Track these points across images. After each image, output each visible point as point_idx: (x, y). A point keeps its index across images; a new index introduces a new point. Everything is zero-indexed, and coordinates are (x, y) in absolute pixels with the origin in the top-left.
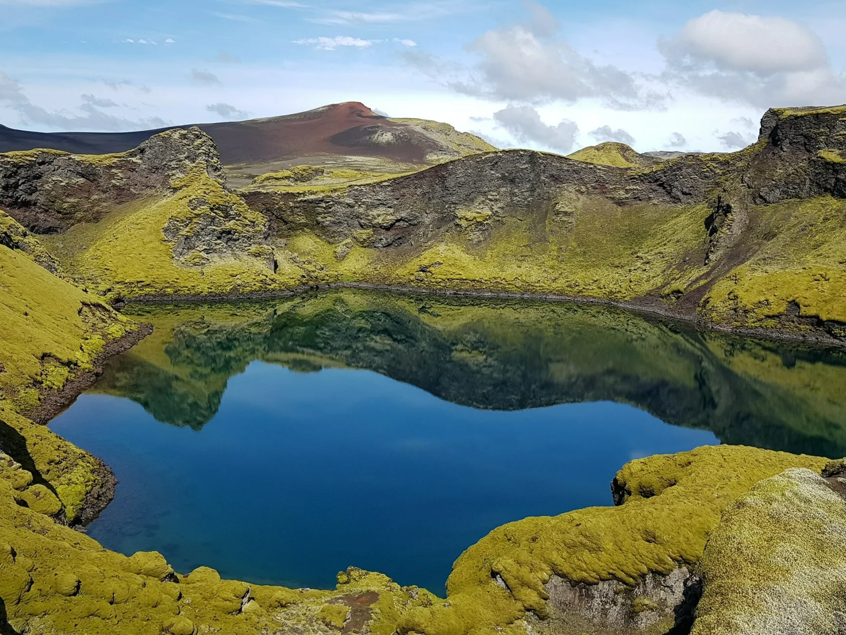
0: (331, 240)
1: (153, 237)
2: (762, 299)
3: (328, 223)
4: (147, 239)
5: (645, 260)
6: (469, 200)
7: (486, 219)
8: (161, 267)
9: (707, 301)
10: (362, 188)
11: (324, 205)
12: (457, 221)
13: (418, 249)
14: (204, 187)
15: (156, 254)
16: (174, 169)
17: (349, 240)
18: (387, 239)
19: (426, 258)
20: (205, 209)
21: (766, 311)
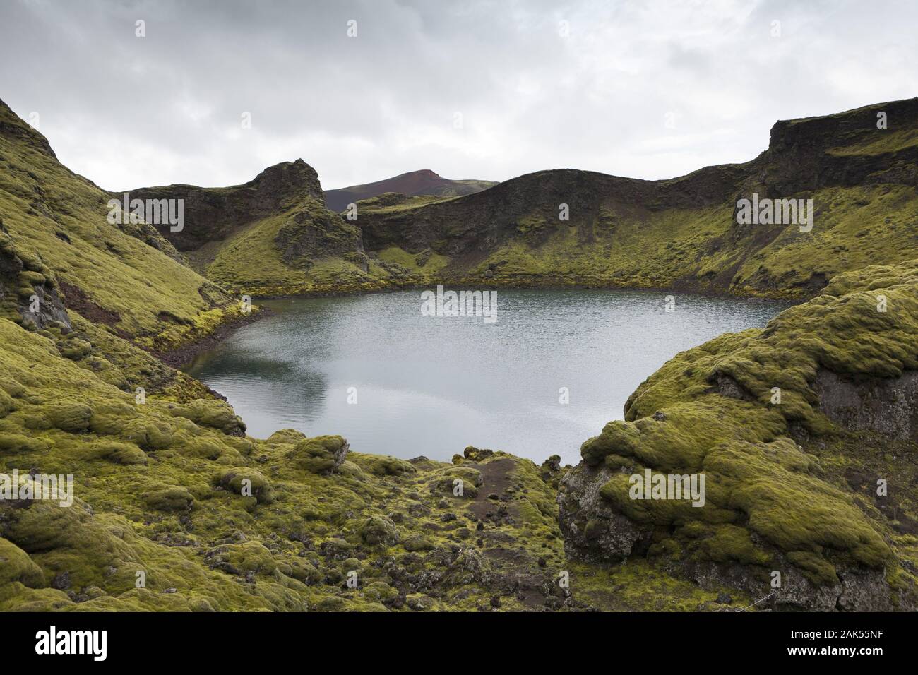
0: (413, 250)
1: (267, 246)
2: (789, 269)
3: (410, 236)
4: (262, 248)
5: (679, 251)
6: (526, 211)
7: (542, 226)
8: (274, 270)
9: (739, 278)
10: (438, 206)
11: (406, 222)
12: (518, 228)
13: (487, 253)
14: (308, 205)
15: (270, 259)
16: (283, 193)
17: (428, 249)
18: (459, 247)
19: (494, 258)
20: (309, 222)
21: (794, 280)
